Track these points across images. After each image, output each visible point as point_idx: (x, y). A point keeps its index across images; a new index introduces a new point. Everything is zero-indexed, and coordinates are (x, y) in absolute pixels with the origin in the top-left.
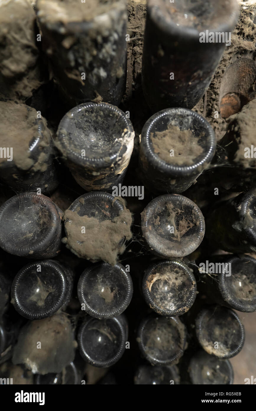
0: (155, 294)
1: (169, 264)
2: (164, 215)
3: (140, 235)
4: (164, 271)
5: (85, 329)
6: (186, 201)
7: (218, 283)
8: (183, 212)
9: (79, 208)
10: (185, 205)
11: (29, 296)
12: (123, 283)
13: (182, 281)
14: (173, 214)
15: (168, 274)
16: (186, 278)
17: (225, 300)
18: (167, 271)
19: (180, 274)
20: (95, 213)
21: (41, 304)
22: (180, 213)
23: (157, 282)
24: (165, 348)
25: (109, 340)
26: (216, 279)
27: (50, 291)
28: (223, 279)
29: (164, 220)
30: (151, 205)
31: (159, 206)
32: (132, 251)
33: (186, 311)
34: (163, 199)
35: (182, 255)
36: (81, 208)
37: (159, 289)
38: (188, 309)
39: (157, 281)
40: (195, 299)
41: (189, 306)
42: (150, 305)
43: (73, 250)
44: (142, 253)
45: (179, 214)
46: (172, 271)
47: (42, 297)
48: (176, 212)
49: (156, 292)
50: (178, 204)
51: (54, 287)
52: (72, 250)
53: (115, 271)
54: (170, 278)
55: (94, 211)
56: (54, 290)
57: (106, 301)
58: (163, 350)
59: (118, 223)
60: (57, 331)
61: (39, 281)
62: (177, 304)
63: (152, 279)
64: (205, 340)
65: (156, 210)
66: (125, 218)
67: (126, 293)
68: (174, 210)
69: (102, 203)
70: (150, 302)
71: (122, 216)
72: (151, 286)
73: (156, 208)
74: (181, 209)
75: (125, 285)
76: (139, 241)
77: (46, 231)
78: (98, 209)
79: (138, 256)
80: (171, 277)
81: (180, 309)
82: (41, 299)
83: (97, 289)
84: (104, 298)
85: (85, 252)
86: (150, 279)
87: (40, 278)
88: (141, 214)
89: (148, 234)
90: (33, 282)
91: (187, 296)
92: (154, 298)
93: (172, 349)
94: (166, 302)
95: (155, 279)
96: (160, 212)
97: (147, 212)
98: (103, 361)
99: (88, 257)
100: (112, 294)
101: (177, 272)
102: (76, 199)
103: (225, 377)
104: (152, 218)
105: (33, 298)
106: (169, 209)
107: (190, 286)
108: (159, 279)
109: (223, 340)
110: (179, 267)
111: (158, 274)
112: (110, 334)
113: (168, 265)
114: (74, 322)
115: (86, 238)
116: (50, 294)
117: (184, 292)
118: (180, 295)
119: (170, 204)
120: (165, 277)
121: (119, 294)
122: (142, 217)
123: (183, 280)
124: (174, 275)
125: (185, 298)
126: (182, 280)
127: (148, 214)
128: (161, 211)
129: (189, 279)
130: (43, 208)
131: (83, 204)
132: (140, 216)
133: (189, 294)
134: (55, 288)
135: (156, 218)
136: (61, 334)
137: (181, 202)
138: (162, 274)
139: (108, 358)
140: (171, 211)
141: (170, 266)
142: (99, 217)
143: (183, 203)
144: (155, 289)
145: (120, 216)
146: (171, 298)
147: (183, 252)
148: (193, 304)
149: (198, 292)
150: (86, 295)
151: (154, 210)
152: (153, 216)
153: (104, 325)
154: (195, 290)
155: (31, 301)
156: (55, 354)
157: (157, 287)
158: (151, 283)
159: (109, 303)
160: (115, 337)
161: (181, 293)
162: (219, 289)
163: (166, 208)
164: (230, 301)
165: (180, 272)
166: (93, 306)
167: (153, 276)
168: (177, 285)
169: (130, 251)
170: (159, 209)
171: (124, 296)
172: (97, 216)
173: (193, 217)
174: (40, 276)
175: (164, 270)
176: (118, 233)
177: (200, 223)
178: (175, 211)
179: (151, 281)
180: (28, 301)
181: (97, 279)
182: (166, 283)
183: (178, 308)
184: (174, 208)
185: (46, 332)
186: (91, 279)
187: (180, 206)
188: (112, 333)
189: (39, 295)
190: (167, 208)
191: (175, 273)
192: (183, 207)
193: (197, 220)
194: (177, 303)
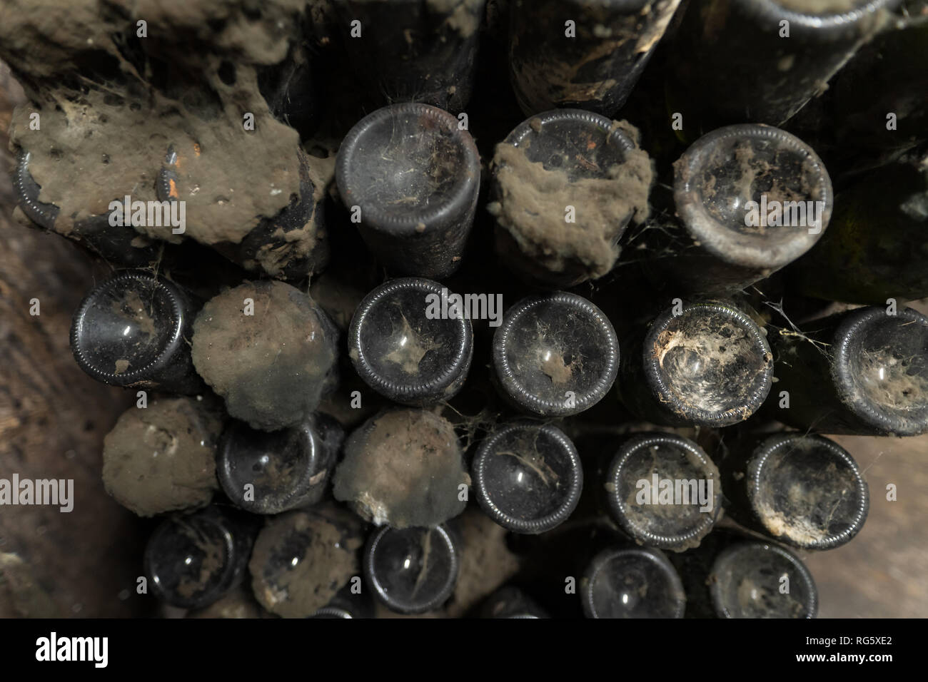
0: (670, 376)
1: (710, 312)
2: (725, 174)
3: (668, 212)
4: (695, 328)
5: (489, 452)
6: (789, 141)
7: (830, 361)
8: (776, 168)
9: (528, 141)
10: (786, 150)
11: (385, 351)
12: (598, 344)
13: (735, 355)
14: (751, 175)
15: (703, 338)
16: (748, 347)
17: (843, 402)
18: (702, 330)
19: (733, 338)
20: (561, 159)
21: (411, 369)
22: (766, 173)
23: (675, 353)
24: (669, 514)
25: (542, 483)
26: (826, 352)
27: (431, 348)
28: (843, 352)
29: (726, 187)
30: (700, 146)
31: (718, 150)
32: (647, 247)
33: (744, 416)
34: (732, 133)
35: (772, 259)
36: (532, 143)
37: (677, 368)
38: (750, 413)
39: (675, 349)
40: (767, 394)
41: (753, 407)
42: (660, 394)
43: (517, 227)
44: (672, 251)
45: (764, 175)
46: (714, 329)
47: (412, 357)
48: (758, 170)
49: (673, 373)
50: (767, 148)
51: (438, 340)
52: (513, 230)
53: (578, 317)
54: (705, 349)
55: (560, 155)
56: (439, 346)
57: (554, 380)
58: (663, 516)
59: (622, 177)
60: (428, 447)
61: (407, 325)
62: (722, 402)
63: (668, 342)
64: (768, 505)
65: (712, 157)
66: (639, 167)
67: (604, 365)
68: (754, 164)
69: (580, 136)
70: (659, 388)
71: (632, 163)
72: (663, 355)
73: (712, 153)
74: (772, 162)
75: (602, 347)
76: (665, 228)
77: (450, 189)
78: (568, 151)
79: (663, 256)
80: (708, 346)
81: (732, 412)
82: (411, 361)
83: (534, 355)
84: (551, 375)
85: (543, 232)
86: (662, 340)
87: (407, 318)
88: (676, 164)
89: (689, 208)
90: (394, 325)
91: (750, 385)
92: (668, 383)
93: (685, 515)
94: (695, 396)
95: (672, 344)
96: (718, 165)
97: (691, 160)
98: (527, 519)
99: (547, 247)
100: (569, 368)
101: (726, 334)
102: (522, 121)
103: (796, 605)
104: (699, 175)
105: (395, 357)
106: (741, 161)
107: (758, 365)
108: (681, 345)
109: (809, 513)
110: (735, 322)
111: (679, 334)
112: (544, 470)
113: (707, 313)
114: (466, 432)
115: (543, 208)
116: (429, 353)
117: (741, 378)
118: (729, 385)
119: (746, 148)
120: (694, 344)
121: (586, 367)
122: (676, 171)
123: (739, 352)
124: (717, 341)
125: (743, 390)
126: (736, 353)
127: (693, 163)
128: (720, 164)
129: (756, 349)
130: (442, 140)
131: (540, 131)
132: (672, 169)
133: (755, 381)
134: (440, 342)
135: (708, 178)
136: (439, 453)
137: (774, 143)
138: (688, 335)
139: (539, 515)
140: (745, 165)
141: (713, 317)
142: (569, 169)
143: (781, 146)
144: (670, 367)
145: (627, 163)
146: (708, 390)
147: (775, 254)
148: (762, 405)
149: (776, 380)
150: (512, 360)
151: (707, 158)
152: (703, 171)
153: (530, 448)
154: (770, 374)
155: (389, 361)
156: (427, 489)
157: (675, 364)
158: (665, 348)
159: (561, 383)
160: (554, 476)
161: (733, 381)
162: (831, 376)
163: (734, 157)
164: (857, 404)
165: (735, 333)
166: (527, 385)
167: (670, 334)
168: (722, 363)
169: (643, 246)
170: (717, 157)
171: (598, 371)
172: (567, 166)
173: (804, 178)
174: (409, 314)
175: (695, 326)
176: (620, 198)
177: (821, 192)
178: (754, 168)
179: (664, 345)
180: (383, 360)
181: (535, 332)
182: (694, 356)
183: (727, 409)
184: (754, 160)
185: (405, 447)
186: (522, 329)
187: (772, 153)
188: (548, 468)
189: (406, 352)
190: (737, 158)
191: (720, 337)
192: (778, 156)
193: (812, 186)
194: (721, 400)
